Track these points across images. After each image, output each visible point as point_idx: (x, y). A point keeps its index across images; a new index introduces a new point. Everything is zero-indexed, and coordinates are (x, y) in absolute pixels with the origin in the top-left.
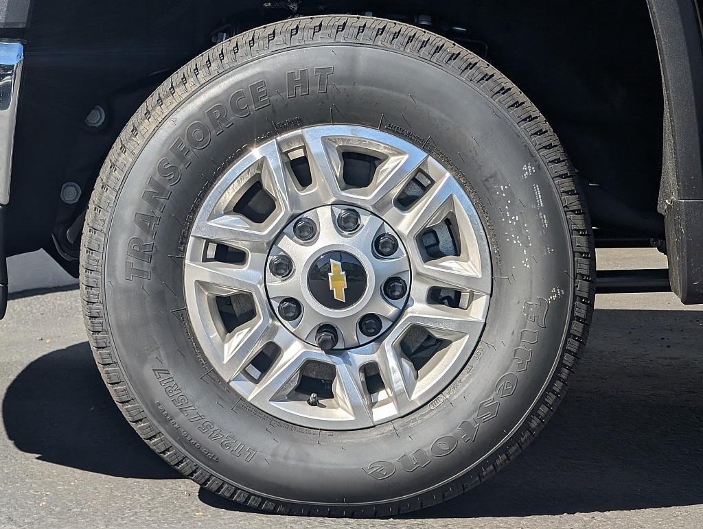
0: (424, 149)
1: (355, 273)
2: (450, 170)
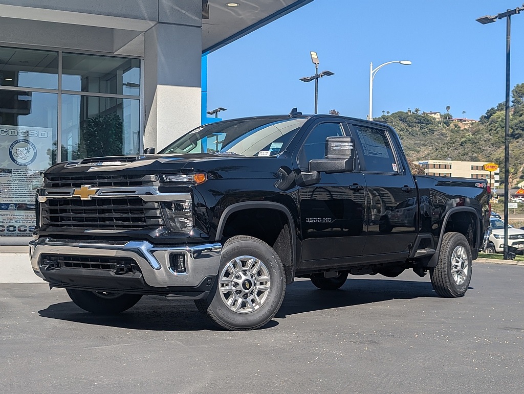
0: (255, 257)
1: (250, 282)
2: (260, 260)
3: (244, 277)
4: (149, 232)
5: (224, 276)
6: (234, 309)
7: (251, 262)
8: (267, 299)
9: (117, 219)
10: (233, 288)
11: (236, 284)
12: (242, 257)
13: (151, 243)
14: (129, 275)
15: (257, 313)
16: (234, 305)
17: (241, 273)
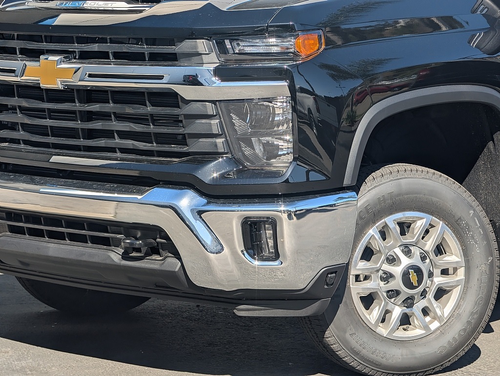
0: (431, 215)
1: (418, 271)
2: (442, 220)
3: (405, 261)
4: (197, 169)
5: (361, 259)
6: (383, 330)
7: (419, 225)
8: (457, 306)
9: (123, 135)
10: (382, 284)
11: (387, 277)
12: (400, 216)
13: (201, 193)
14: (153, 263)
15: (436, 338)
16: (383, 321)
17: (398, 251)
